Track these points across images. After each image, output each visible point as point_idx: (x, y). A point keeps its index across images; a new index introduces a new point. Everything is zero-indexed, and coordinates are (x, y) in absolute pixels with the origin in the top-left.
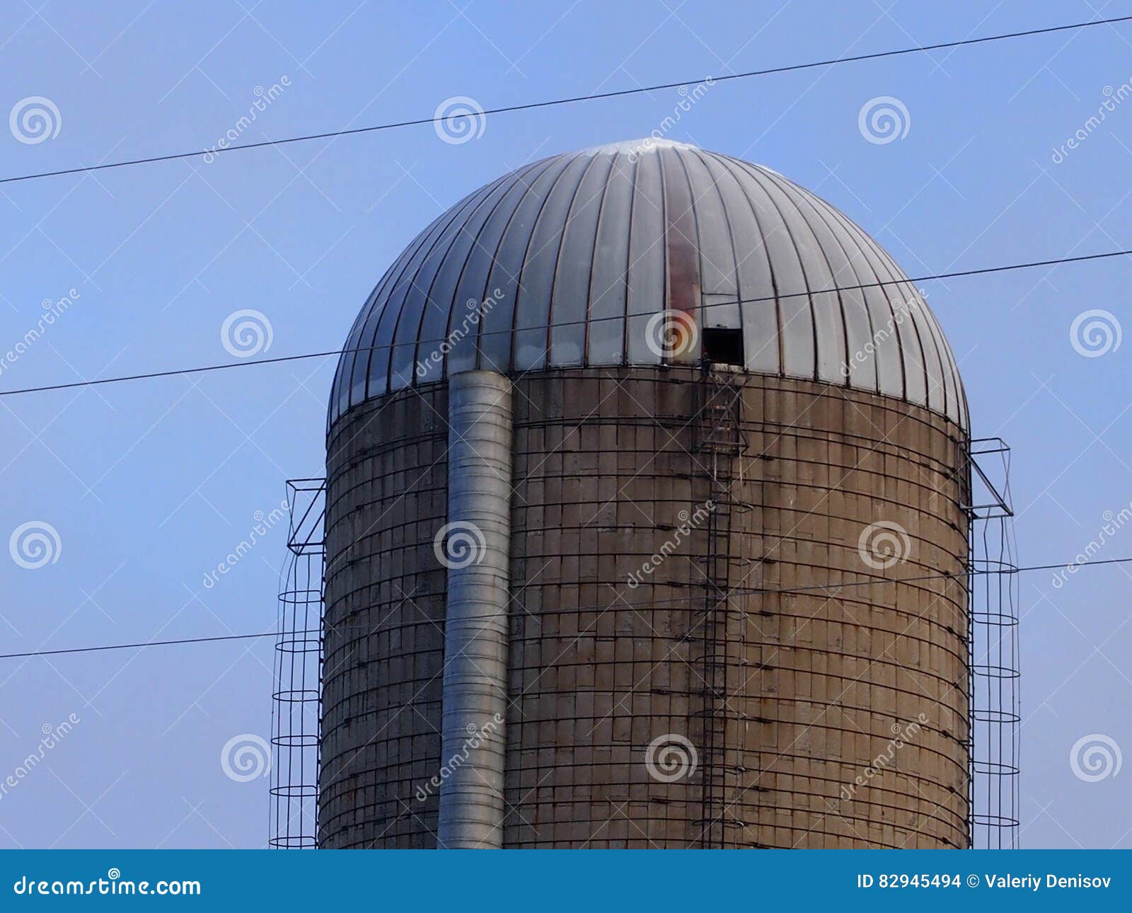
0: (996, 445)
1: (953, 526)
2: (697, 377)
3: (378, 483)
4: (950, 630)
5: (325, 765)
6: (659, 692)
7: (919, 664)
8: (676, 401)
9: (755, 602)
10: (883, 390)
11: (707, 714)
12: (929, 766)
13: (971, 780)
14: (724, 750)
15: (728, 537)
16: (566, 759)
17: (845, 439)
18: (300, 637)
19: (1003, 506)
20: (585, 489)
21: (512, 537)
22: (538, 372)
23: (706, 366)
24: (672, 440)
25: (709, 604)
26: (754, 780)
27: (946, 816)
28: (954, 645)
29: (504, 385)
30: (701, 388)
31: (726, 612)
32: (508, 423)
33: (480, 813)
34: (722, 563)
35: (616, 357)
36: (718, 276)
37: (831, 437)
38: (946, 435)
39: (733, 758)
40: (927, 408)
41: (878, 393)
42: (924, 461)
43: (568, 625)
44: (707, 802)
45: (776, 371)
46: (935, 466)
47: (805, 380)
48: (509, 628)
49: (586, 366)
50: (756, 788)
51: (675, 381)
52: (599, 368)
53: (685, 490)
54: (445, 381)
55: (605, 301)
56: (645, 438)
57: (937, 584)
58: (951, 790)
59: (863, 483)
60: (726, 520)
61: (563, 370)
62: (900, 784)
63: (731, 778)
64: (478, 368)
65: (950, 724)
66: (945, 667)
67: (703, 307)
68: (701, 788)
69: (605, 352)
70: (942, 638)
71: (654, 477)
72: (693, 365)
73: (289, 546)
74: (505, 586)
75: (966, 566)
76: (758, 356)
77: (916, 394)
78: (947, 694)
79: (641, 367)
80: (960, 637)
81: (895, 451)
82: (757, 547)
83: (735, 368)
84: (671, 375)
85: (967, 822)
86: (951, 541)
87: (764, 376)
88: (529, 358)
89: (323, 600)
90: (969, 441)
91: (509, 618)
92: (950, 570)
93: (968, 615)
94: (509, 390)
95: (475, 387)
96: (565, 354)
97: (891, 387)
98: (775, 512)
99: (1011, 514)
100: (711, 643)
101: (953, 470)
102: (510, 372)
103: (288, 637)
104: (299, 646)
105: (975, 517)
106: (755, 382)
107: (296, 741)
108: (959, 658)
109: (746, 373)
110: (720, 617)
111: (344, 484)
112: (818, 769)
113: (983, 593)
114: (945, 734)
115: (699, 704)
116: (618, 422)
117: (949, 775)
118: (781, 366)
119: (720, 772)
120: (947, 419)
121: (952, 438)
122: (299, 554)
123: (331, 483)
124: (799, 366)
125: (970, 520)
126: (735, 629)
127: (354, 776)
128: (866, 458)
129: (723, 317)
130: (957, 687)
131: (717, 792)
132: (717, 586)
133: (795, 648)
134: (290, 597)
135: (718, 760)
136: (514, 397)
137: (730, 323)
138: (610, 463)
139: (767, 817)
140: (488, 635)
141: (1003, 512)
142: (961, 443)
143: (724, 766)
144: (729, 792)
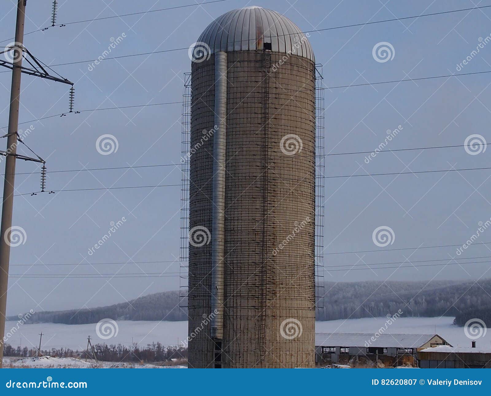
0: (320, 65)
1: (312, 81)
2: (263, 52)
3: (201, 73)
4: (311, 101)
5: (192, 128)
6: (256, 113)
7: (305, 107)
8: (259, 58)
9: (274, 96)
10: (298, 55)
11: (265, 117)
12: (307, 127)
13: (315, 129)
14: (268, 124)
15: (269, 83)
16: (238, 126)
17: (291, 64)
18: (187, 103)
19: (322, 77)
20: (241, 74)
21: (227, 84)
22: (232, 52)
23: (264, 50)
24: (258, 65)
25: (266, 97)
26: (274, 130)
27: (311, 137)
28: (312, 104)
29: (226, 54)
30: (263, 55)
31: (268, 98)
32: (226, 62)
33: (222, 137)
34: (268, 88)
35: (247, 49)
36: (266, 32)
37: (288, 64)
38: (310, 63)
39: (270, 126)
40: (307, 58)
41: (297, 55)
42: (306, 68)
43: (238, 100)
44: (265, 134)
45: (278, 51)
46: (308, 69)
47: (283, 53)
48: (227, 101)
49: (241, 50)
50: (274, 131)
51: (258, 53)
52: (244, 51)
53: (260, 74)
54: (214, 54)
55: (245, 37)
56: (252, 64)
57: (309, 92)
58: (311, 131)
59: (294, 73)
60: (268, 80)
61: (237, 51)
62: (302, 131)
63: (269, 130)
64: (221, 51)
65: (311, 118)
66: (310, 108)
67: (264, 38)
68: (264, 132)
69: (245, 48)
70: (310, 102)
71: (254, 72)
72: (262, 50)
73: (185, 86)
74: (226, 93)
75: (314, 89)
76: (274, 48)
77: (305, 56)
78: (311, 114)
79: (252, 51)
80: (313, 102)
81: (301, 66)
82: (274, 85)
83: (270, 51)
84: (258, 52)
85: (314, 138)
86: (312, 84)
87: (276, 52)
88: (230, 49)
89: (191, 96)
90: (315, 64)
91: (227, 99)
92: (311, 89)
93: (315, 98)
94: (226, 55)
95: (220, 55)
96: (237, 48)
97: (300, 54)
98: (278, 78)
99: (323, 78)
100: (266, 104)
101: (312, 70)
102: (227, 52)
103: (185, 103)
104: (187, 105)
105: (316, 79)
106: (274, 53)
107: (186, 123)
108: (313, 106)
109: (272, 52)
110: (267, 99)
111: (195, 73)
112: (286, 128)
113: (318, 93)
114: (310, 121)
115: (263, 115)
116: (247, 61)
117: (311, 129)
118: (279, 50)
119: (267, 128)
120: (311, 60)
121: (312, 64)
122: (186, 87)
123: (192, 73)
124: (282, 50)
125: (315, 80)
126: (270, 101)
127: (198, 130)
128: (295, 68)
129: (267, 40)
130: (312, 112)
131: (267, 132)
132: (267, 93)
133: (282, 105)
134: (185, 96)
135: (267, 126)
136: (228, 56)
137: (269, 42)
138: (246, 69)
139: (276, 137)
140: (223, 102)
141: (321, 78)
142: (313, 65)
143: (268, 127)
144: (269, 132)
